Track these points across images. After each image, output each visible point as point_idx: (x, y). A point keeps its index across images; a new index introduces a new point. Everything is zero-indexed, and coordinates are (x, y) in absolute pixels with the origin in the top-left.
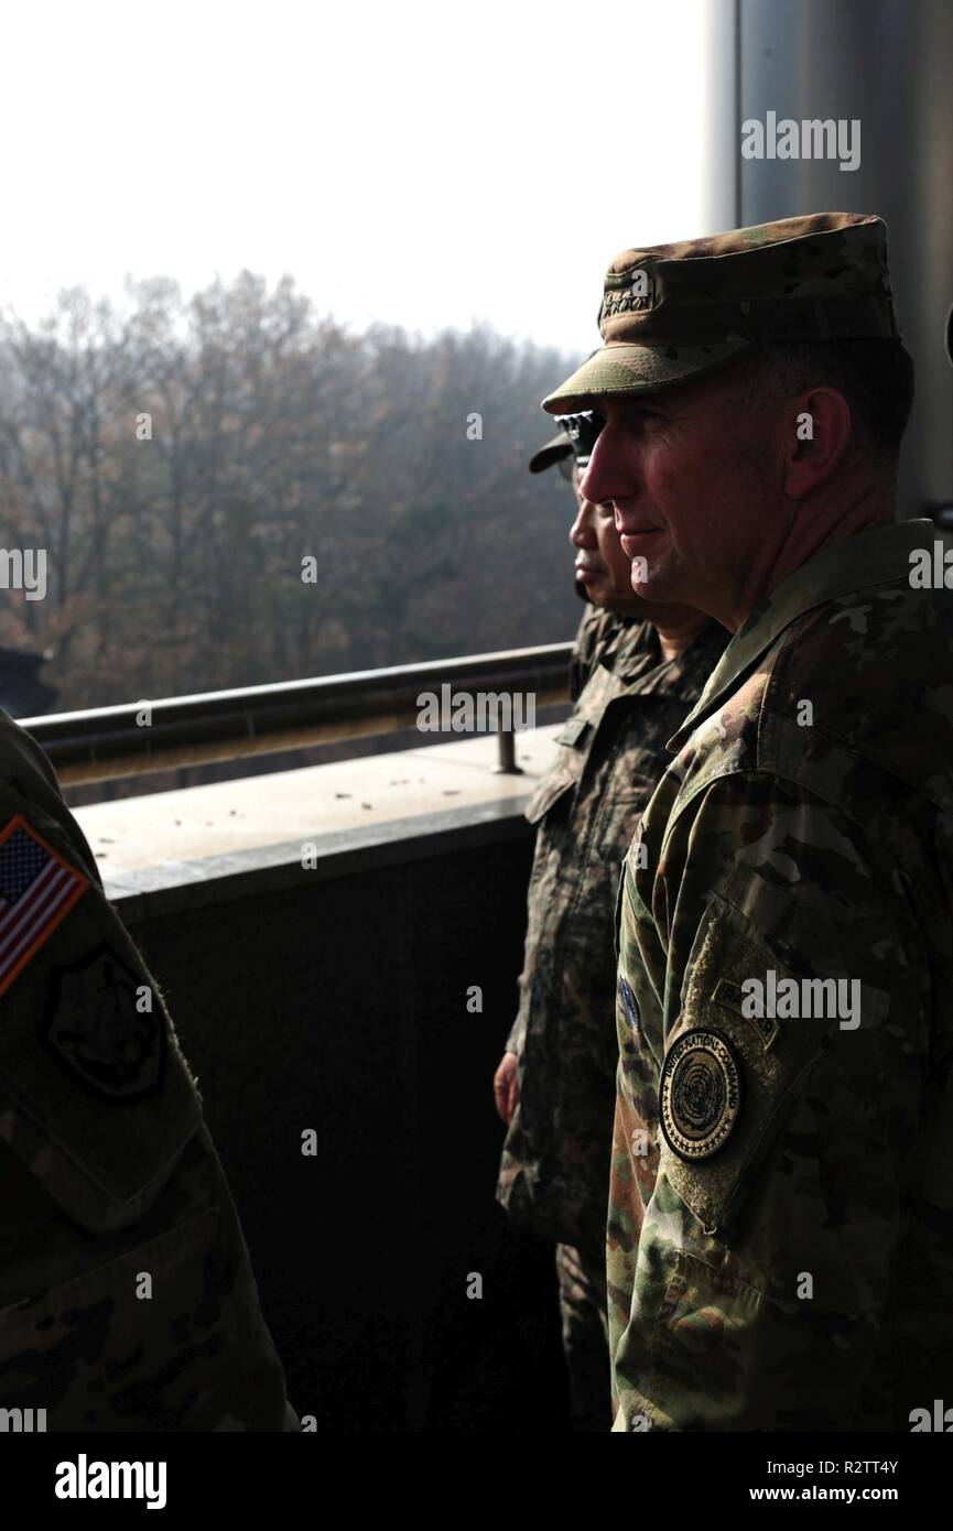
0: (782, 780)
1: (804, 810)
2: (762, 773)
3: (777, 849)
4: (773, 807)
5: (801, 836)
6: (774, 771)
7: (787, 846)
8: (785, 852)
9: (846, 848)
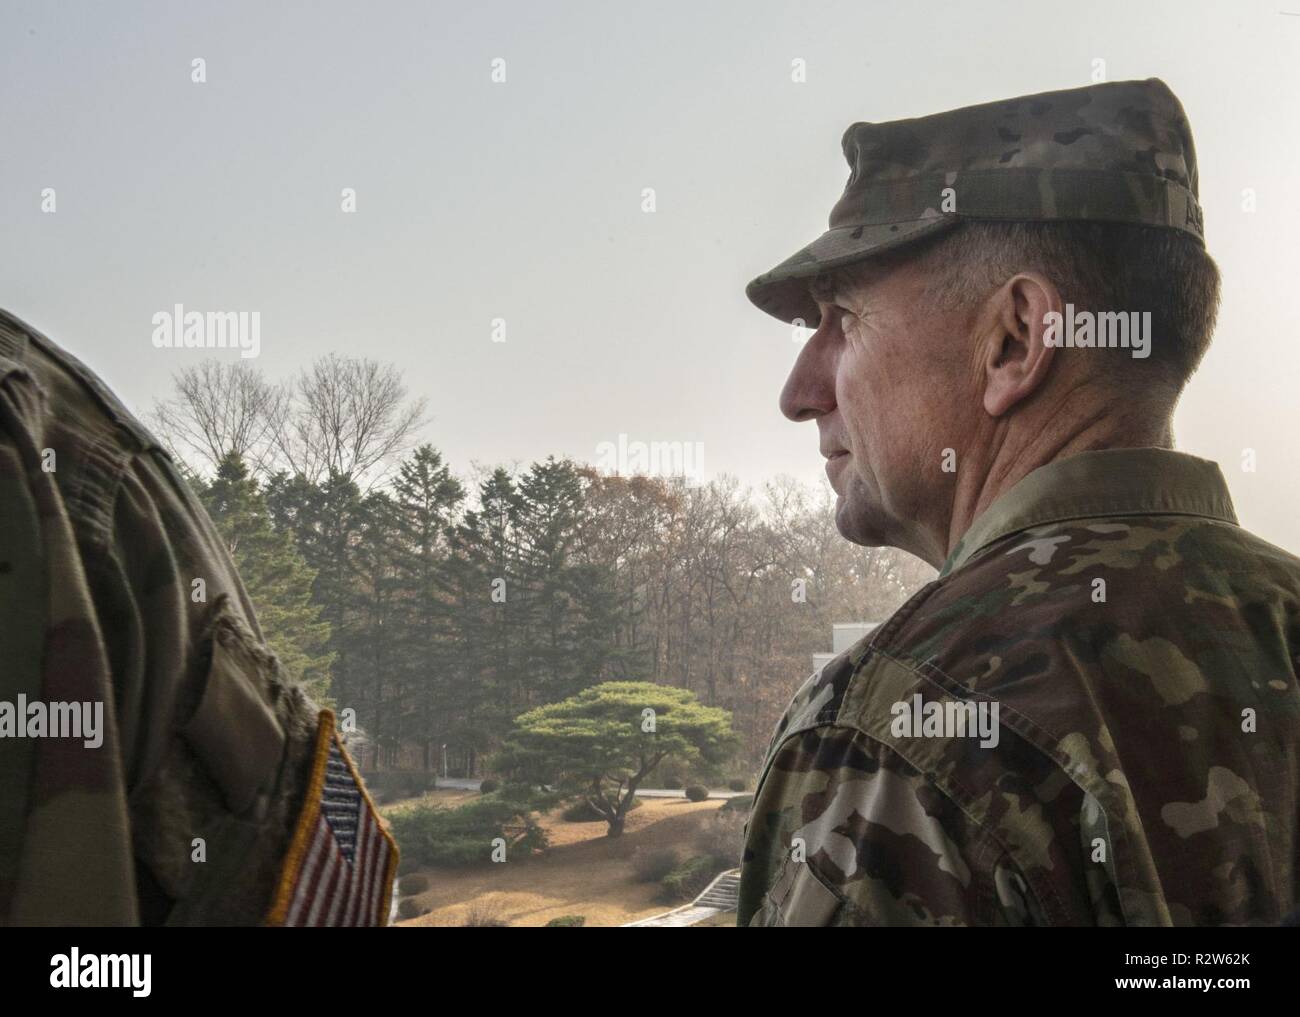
0: (862, 737)
1: (880, 775)
2: (841, 727)
3: (838, 830)
4: (843, 771)
5: (868, 812)
6: (854, 724)
7: (848, 828)
8: (846, 835)
9: (928, 831)
